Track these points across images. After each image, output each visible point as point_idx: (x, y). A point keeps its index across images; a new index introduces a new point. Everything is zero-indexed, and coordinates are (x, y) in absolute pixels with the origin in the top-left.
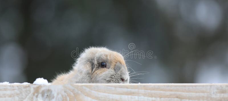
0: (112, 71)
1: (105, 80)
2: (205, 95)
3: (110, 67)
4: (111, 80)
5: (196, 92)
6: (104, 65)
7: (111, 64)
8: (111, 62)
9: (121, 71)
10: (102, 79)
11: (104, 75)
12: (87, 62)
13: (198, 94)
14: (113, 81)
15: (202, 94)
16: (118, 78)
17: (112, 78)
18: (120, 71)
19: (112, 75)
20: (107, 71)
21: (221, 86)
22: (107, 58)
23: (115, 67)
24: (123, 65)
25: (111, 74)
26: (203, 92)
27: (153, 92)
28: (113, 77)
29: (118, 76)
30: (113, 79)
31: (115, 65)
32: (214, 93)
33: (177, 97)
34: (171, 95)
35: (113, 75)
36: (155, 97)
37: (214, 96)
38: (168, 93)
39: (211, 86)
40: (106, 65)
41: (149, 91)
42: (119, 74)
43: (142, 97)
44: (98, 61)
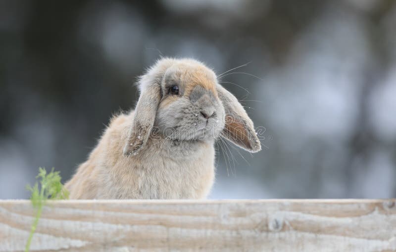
0: (184, 102)
1: (172, 116)
2: (210, 219)
3: (183, 94)
4: (183, 116)
5: (195, 215)
6: (175, 90)
7: (184, 90)
8: (185, 86)
9: (203, 101)
10: (168, 115)
11: (170, 109)
12: (154, 83)
13: (196, 219)
14: (186, 118)
15: (204, 219)
16: (195, 112)
17: (185, 113)
18: (200, 100)
19: (184, 108)
20: (177, 100)
21: (237, 205)
22: (180, 79)
23: (190, 94)
24: (207, 89)
25: (182, 106)
26: (206, 215)
27: (119, 214)
28: (187, 111)
29: (196, 109)
30: (188, 115)
31: (191, 91)
32: (224, 217)
33: (161, 224)
34: (150, 220)
35: (187, 108)
36: (123, 224)
37: (224, 222)
38: (146, 217)
39: (220, 204)
40: (178, 90)
41: (112, 213)
42: (198, 105)
43: (101, 224)
44: (167, 81)
